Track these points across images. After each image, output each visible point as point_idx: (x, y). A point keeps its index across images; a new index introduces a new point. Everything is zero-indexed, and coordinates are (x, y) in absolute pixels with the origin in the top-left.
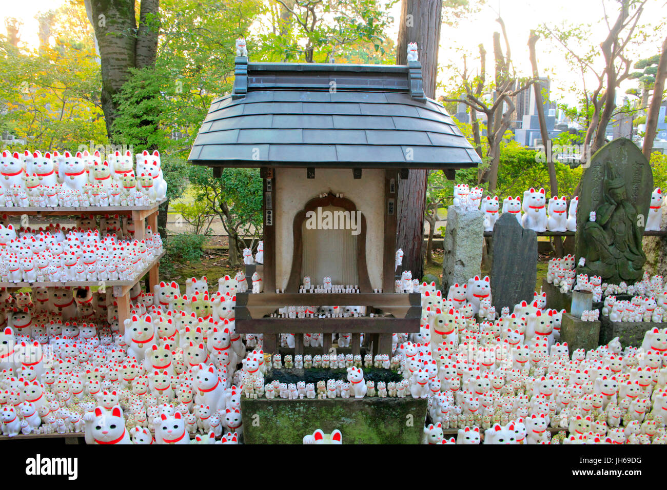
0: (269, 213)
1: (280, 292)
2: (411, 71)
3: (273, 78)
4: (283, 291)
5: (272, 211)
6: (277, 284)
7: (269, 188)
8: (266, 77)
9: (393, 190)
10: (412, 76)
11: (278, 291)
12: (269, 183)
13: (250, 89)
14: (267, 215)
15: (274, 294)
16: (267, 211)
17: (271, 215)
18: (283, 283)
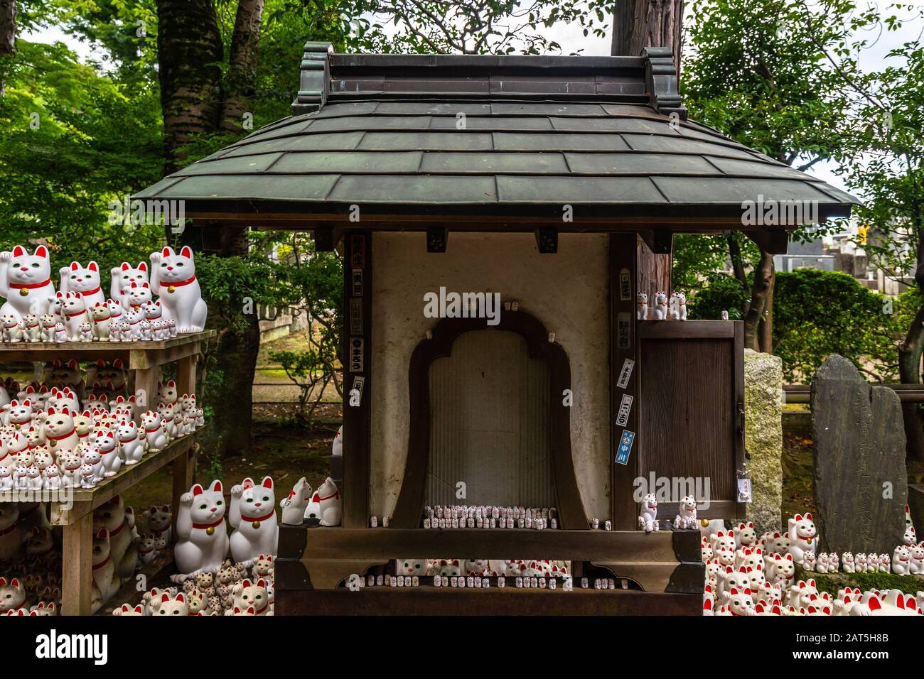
0: (357, 344)
1: (380, 524)
2: (652, 60)
3: (381, 81)
4: (385, 523)
5: (362, 341)
6: (373, 506)
7: (358, 289)
8: (366, 81)
9: (627, 295)
10: (655, 68)
11: (374, 524)
12: (357, 278)
13: (332, 100)
14: (352, 348)
15: (363, 529)
16: (352, 340)
17: (361, 348)
18: (387, 503)
